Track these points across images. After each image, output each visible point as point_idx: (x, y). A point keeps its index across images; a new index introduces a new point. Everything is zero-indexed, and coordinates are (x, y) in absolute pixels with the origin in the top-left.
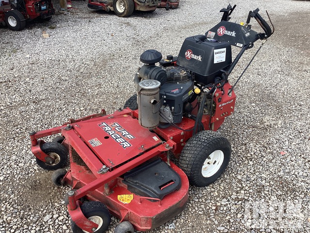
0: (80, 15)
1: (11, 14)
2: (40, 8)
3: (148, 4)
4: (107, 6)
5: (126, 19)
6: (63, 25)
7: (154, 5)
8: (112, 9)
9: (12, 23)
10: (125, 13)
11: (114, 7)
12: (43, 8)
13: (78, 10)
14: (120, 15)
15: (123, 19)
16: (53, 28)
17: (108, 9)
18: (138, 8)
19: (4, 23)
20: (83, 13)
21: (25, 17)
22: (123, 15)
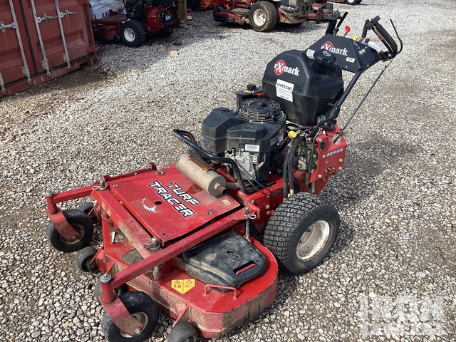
0: (206, 29)
1: (127, 25)
2: (164, 18)
3: (297, 14)
4: (241, 17)
5: (266, 34)
6: (189, 41)
7: (304, 16)
8: (247, 21)
9: (129, 37)
10: (266, 27)
11: (250, 19)
12: (168, 18)
13: (200, 24)
14: (258, 29)
15: (263, 34)
16: (179, 45)
17: (243, 22)
18: (283, 20)
19: (118, 37)
20: (208, 26)
21: (146, 30)
22: (263, 29)
